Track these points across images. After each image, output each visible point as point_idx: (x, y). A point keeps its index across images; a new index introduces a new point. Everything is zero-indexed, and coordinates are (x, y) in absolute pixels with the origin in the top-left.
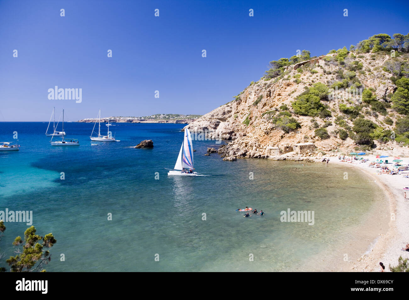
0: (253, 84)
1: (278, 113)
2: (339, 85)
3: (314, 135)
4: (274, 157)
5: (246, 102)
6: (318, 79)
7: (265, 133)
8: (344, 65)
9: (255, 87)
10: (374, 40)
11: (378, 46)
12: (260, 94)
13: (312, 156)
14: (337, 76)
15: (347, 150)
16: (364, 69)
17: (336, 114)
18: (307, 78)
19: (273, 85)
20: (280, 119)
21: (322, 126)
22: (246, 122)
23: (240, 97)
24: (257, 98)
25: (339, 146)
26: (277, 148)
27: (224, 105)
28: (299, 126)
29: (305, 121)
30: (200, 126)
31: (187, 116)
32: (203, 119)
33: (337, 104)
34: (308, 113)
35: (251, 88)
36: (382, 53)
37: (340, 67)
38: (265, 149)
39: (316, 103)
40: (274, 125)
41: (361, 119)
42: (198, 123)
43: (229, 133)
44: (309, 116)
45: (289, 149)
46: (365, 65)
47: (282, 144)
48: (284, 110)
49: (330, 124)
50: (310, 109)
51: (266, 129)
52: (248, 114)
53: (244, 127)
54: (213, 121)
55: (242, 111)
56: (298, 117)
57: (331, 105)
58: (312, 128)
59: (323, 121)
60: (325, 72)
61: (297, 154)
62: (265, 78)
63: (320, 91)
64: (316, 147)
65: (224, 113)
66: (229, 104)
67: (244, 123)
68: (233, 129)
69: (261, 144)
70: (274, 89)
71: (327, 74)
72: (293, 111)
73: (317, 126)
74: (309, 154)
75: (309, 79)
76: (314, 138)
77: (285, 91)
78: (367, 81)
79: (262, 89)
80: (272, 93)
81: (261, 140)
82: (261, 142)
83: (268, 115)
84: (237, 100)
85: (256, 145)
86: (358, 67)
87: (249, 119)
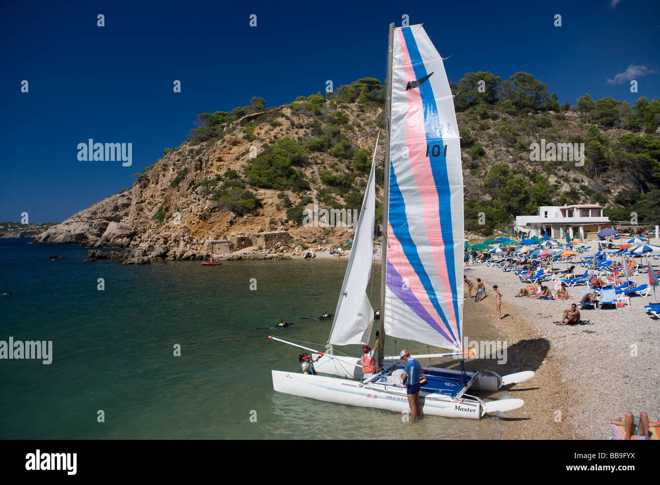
0: (169, 153)
1: (221, 183)
2: (318, 143)
3: (285, 218)
4: (221, 255)
5: (157, 184)
6: (283, 135)
7: (201, 217)
8: (321, 117)
9: (174, 157)
10: (360, 86)
11: (367, 94)
12: (183, 168)
13: (286, 252)
14: (313, 131)
15: (341, 241)
16: (350, 123)
17: (318, 186)
18: (266, 133)
19: (205, 150)
20: (225, 193)
21: (297, 204)
22: (159, 216)
23: (146, 175)
24: (176, 175)
25: (327, 234)
26: (225, 240)
27: (115, 194)
28: (259, 204)
29: (269, 196)
30: (69, 231)
31: (44, 224)
32: (77, 219)
33: (317, 173)
34: (273, 184)
35: (166, 158)
36: (373, 104)
37: (316, 118)
38: (203, 244)
39: (284, 167)
40: (216, 204)
41: (356, 193)
42: (66, 228)
43: (128, 236)
44: (274, 189)
45: (245, 242)
46: (352, 118)
47: (233, 233)
48: (232, 179)
49: (310, 201)
50: (276, 177)
51: (202, 211)
52: (161, 202)
53: (156, 225)
54: (96, 222)
55: (151, 199)
56: (257, 190)
57: (308, 173)
58: (281, 207)
59: (298, 197)
60: (293, 124)
61: (261, 248)
62: (191, 142)
63: (288, 152)
64: (291, 238)
65: (116, 209)
66: (125, 193)
67: (153, 218)
68: (135, 229)
69: (194, 237)
70: (207, 157)
71: (297, 128)
72: (247, 180)
73: (288, 204)
74: (281, 248)
75: (270, 134)
76: (286, 224)
77: (229, 153)
78: (357, 140)
79: (186, 159)
80: (204, 163)
81: (193, 231)
82: (193, 233)
83: (204, 187)
84: (140, 181)
85: (184, 238)
86: (343, 120)
87: (163, 210)
